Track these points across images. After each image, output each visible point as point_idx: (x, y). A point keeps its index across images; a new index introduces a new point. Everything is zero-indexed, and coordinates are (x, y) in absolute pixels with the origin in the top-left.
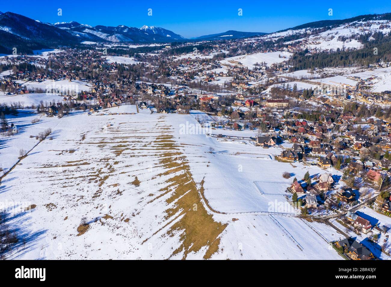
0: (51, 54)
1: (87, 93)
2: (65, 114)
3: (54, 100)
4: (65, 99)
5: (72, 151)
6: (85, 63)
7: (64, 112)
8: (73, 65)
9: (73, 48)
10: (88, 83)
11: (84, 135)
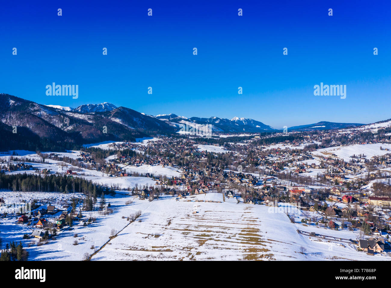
0: (150, 142)
1: (177, 179)
2: (155, 198)
3: (147, 184)
4: (157, 183)
5: (158, 235)
6: (178, 150)
7: (154, 196)
8: (167, 153)
9: (169, 136)
10: (179, 169)
11: (171, 220)
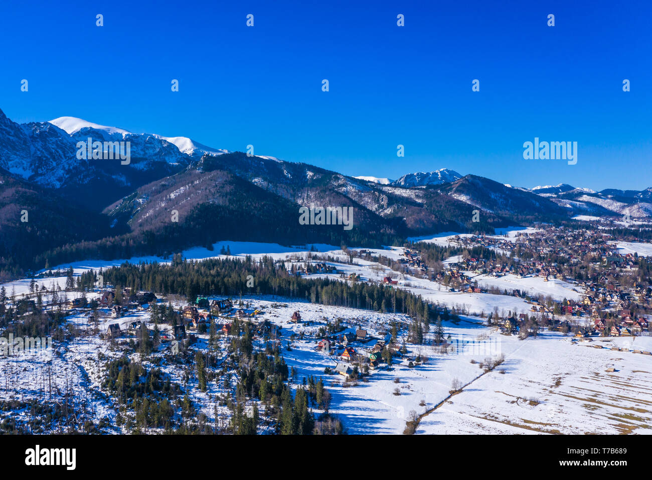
0: (520, 234)
1: (573, 303)
2: (531, 335)
3: (516, 309)
4: (534, 309)
5: (535, 402)
6: (576, 251)
7: (529, 330)
8: (554, 255)
9: (558, 225)
10: (578, 286)
11: (560, 378)
